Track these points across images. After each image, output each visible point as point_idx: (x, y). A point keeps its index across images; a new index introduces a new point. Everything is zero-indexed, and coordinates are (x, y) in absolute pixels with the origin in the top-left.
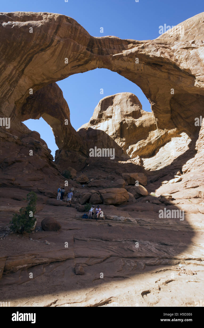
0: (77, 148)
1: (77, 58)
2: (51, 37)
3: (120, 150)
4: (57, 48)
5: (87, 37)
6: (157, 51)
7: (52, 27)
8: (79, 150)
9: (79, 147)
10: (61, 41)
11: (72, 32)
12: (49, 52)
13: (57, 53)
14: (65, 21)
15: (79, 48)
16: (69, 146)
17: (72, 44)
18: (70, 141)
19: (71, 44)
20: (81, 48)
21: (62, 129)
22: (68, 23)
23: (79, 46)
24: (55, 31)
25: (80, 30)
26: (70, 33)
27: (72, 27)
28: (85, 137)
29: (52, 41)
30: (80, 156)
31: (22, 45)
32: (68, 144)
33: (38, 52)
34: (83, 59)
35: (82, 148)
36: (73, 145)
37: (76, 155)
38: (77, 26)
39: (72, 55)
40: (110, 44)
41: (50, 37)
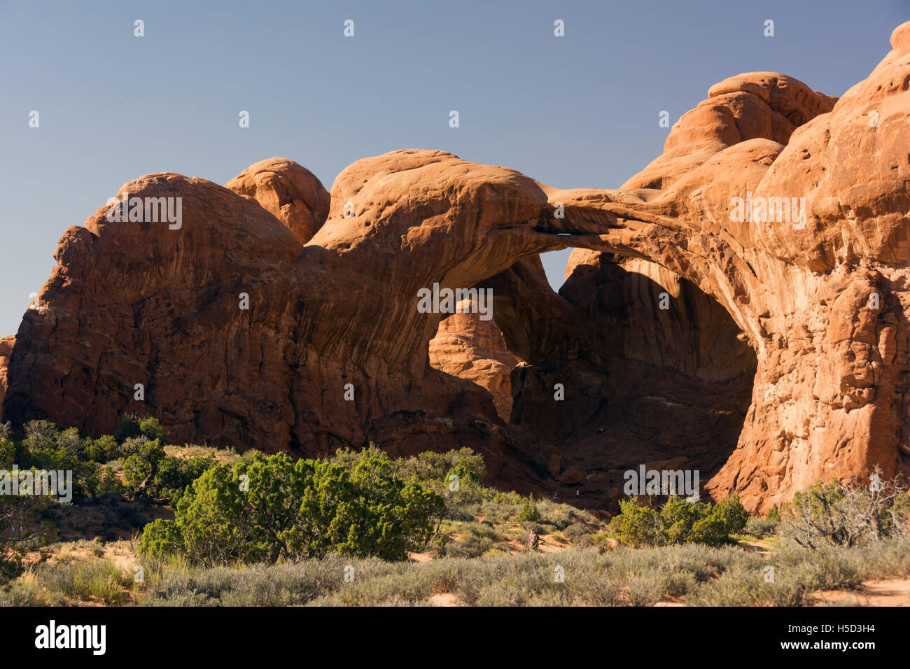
0: (569, 351)
1: (524, 250)
2: (471, 239)
3: (692, 357)
4: (484, 250)
5: (535, 209)
6: (661, 253)
7: (468, 220)
8: (577, 356)
9: (577, 347)
10: (490, 240)
11: (504, 211)
12: (470, 259)
13: (484, 255)
14: (488, 191)
15: (523, 238)
16: (546, 351)
17: (509, 238)
18: (544, 340)
19: (507, 239)
20: (527, 238)
21: (519, 314)
22: (494, 194)
23: (522, 236)
24: (474, 224)
25: (519, 203)
26: (501, 213)
27: (503, 204)
28: (592, 307)
29: (474, 245)
30: (583, 374)
31: (429, 271)
32: (543, 348)
33: (454, 267)
34: (533, 249)
35: (585, 349)
36: (558, 348)
37: (568, 375)
38: (512, 198)
39: (512, 250)
40: (581, 213)
41: (469, 241)
